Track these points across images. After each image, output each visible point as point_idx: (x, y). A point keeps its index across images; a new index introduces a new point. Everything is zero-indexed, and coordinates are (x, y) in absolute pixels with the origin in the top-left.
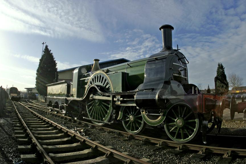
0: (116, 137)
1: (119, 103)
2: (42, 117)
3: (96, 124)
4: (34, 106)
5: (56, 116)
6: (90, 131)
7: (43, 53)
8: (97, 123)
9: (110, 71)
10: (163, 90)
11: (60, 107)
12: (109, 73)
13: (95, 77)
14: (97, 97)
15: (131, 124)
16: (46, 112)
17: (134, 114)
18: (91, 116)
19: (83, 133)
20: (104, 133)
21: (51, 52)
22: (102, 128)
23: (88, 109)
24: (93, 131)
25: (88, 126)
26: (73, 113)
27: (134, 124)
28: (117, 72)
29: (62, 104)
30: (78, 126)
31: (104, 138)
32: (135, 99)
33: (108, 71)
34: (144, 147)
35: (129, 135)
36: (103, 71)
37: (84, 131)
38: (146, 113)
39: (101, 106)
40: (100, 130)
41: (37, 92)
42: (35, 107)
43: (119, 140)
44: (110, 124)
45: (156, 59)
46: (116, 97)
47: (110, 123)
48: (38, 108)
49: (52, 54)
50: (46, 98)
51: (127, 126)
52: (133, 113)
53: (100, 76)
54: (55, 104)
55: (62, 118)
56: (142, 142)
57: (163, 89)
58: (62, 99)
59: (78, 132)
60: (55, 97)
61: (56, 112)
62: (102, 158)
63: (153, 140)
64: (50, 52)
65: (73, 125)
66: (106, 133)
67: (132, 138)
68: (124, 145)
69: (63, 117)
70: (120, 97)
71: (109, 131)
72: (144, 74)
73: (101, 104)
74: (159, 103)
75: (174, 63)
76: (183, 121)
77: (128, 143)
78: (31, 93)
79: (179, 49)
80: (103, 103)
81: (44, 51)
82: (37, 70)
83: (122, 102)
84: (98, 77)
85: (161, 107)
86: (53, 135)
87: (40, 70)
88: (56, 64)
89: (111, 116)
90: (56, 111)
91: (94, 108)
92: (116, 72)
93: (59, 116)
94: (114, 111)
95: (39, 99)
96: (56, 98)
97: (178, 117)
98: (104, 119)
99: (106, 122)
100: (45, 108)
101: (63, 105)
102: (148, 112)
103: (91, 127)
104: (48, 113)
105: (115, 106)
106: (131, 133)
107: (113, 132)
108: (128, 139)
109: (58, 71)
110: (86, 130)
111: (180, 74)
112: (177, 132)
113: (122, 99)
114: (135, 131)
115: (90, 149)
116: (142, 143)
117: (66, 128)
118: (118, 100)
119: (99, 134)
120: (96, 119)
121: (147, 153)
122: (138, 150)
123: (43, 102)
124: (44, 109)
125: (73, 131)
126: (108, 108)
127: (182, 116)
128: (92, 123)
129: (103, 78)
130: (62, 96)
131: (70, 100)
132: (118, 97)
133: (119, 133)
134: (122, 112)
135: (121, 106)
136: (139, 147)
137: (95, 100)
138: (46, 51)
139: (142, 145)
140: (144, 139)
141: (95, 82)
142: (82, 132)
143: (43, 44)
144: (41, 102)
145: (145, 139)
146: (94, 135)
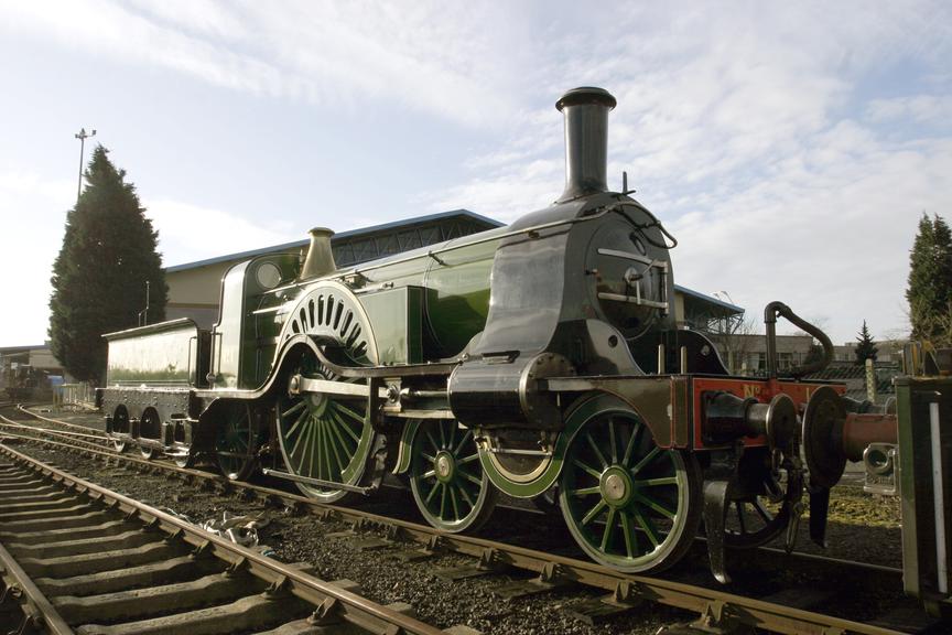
0: (387, 547)
1: (398, 406)
2: (71, 478)
3: (313, 496)
4: (35, 433)
5: (145, 471)
6: (284, 526)
7: (85, 182)
8: (318, 493)
9: (367, 279)
10: (551, 358)
11: (164, 431)
12: (363, 289)
13: (311, 305)
14: (317, 385)
15: (444, 489)
16: (100, 459)
17: (454, 449)
18: (295, 462)
19: (254, 533)
20: (343, 530)
21: (126, 180)
22: (336, 511)
23: (284, 434)
24: (296, 527)
25: (282, 507)
26: (223, 453)
27: (452, 491)
28: (392, 285)
29: (174, 416)
30: (240, 506)
31: (334, 553)
32: (449, 391)
33: (360, 281)
34: (482, 587)
35: (434, 539)
36: (343, 278)
37: (261, 525)
38: (494, 445)
39: (332, 421)
40: (327, 519)
41: (56, 364)
42: (43, 435)
43: (395, 559)
44: (367, 492)
45: (534, 235)
46: (388, 383)
47: (366, 488)
48: (59, 440)
49: (130, 187)
50: (100, 394)
51: (428, 499)
52: (450, 447)
53: (331, 302)
54: (143, 419)
55: (175, 477)
56: (482, 565)
57: (551, 354)
58: (176, 394)
59: (229, 530)
60: (143, 388)
61: (147, 456)
62: (299, 625)
63: (523, 557)
64: (120, 178)
65: (216, 504)
66: (351, 531)
67: (444, 548)
68: (408, 576)
69: (179, 472)
70: (398, 384)
71: (360, 523)
72: (486, 294)
73: (333, 411)
74: (531, 408)
75: (601, 251)
76: (626, 480)
77: (424, 571)
78: (23, 370)
79: (629, 190)
80: (342, 408)
81: (87, 175)
82: (54, 262)
83: (409, 403)
84: (321, 304)
85: (540, 421)
86: (118, 553)
87: (70, 263)
88: (156, 235)
89: (371, 462)
90: (146, 449)
91: (308, 426)
92: (386, 286)
93: (160, 473)
94: (382, 438)
95: (66, 400)
96: (150, 392)
97: (610, 464)
98: (343, 472)
99: (350, 484)
100: (94, 441)
101: (178, 422)
102: (501, 440)
103: (294, 511)
104: (107, 459)
105: (383, 418)
106: (441, 530)
107: (376, 524)
108: (429, 553)
109: (163, 266)
110: (268, 521)
111: (630, 291)
112: (608, 524)
113: (406, 391)
114: (458, 522)
115: (264, 595)
116: (479, 570)
117: (184, 519)
118: (393, 395)
119: (319, 535)
120: (315, 475)
121: (487, 608)
122: (455, 597)
123: (91, 412)
124: (87, 446)
125: (210, 530)
126: (358, 428)
127: (625, 461)
128: (298, 492)
129: (341, 307)
130: (175, 384)
131: (209, 399)
132: (395, 384)
133: (401, 529)
134: (408, 442)
135: (405, 419)
136: (465, 584)
137: (310, 399)
138: (100, 172)
139: (477, 577)
140: (488, 552)
141: (312, 326)
142: (247, 530)
143: (82, 136)
144: (79, 412)
145: (493, 553)
146: (299, 539)
